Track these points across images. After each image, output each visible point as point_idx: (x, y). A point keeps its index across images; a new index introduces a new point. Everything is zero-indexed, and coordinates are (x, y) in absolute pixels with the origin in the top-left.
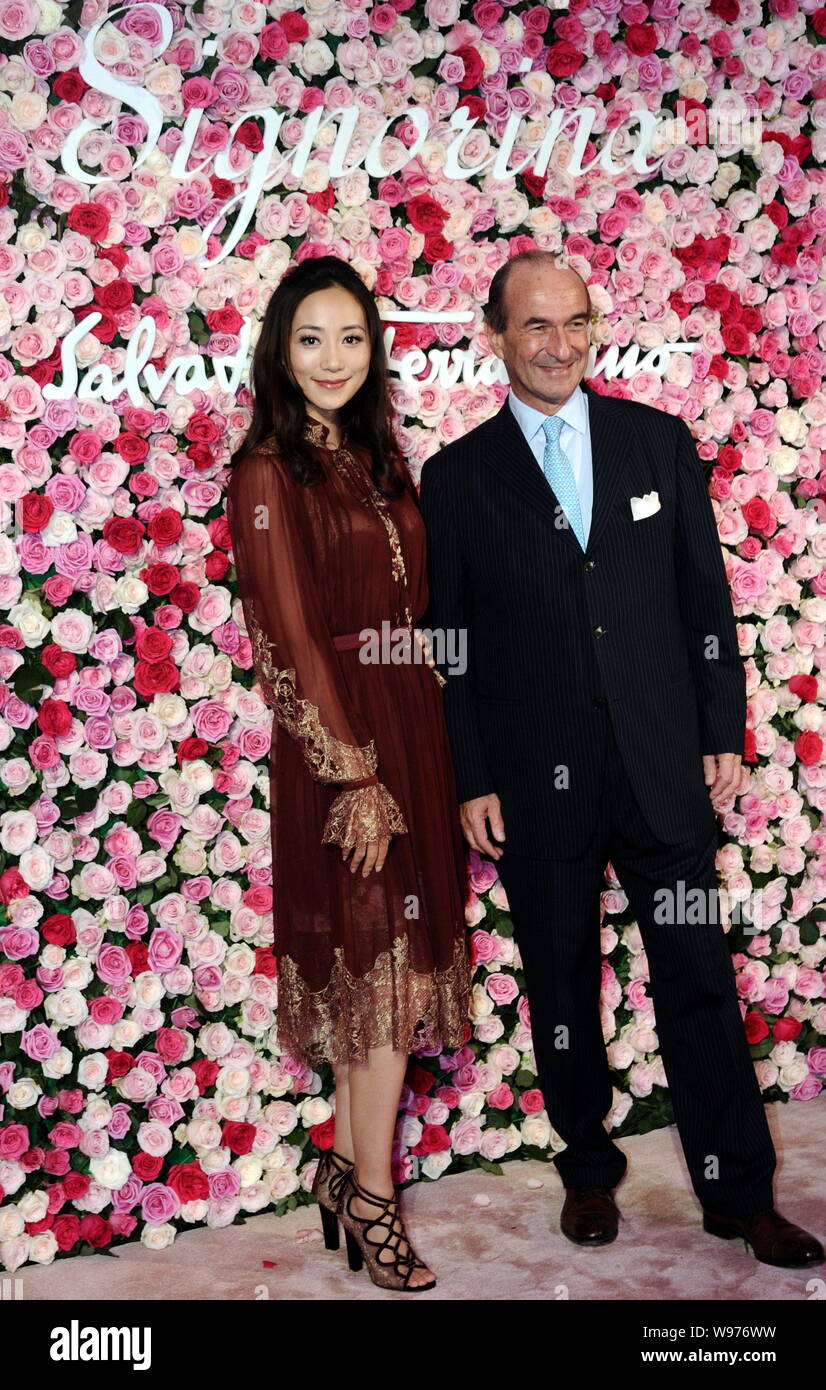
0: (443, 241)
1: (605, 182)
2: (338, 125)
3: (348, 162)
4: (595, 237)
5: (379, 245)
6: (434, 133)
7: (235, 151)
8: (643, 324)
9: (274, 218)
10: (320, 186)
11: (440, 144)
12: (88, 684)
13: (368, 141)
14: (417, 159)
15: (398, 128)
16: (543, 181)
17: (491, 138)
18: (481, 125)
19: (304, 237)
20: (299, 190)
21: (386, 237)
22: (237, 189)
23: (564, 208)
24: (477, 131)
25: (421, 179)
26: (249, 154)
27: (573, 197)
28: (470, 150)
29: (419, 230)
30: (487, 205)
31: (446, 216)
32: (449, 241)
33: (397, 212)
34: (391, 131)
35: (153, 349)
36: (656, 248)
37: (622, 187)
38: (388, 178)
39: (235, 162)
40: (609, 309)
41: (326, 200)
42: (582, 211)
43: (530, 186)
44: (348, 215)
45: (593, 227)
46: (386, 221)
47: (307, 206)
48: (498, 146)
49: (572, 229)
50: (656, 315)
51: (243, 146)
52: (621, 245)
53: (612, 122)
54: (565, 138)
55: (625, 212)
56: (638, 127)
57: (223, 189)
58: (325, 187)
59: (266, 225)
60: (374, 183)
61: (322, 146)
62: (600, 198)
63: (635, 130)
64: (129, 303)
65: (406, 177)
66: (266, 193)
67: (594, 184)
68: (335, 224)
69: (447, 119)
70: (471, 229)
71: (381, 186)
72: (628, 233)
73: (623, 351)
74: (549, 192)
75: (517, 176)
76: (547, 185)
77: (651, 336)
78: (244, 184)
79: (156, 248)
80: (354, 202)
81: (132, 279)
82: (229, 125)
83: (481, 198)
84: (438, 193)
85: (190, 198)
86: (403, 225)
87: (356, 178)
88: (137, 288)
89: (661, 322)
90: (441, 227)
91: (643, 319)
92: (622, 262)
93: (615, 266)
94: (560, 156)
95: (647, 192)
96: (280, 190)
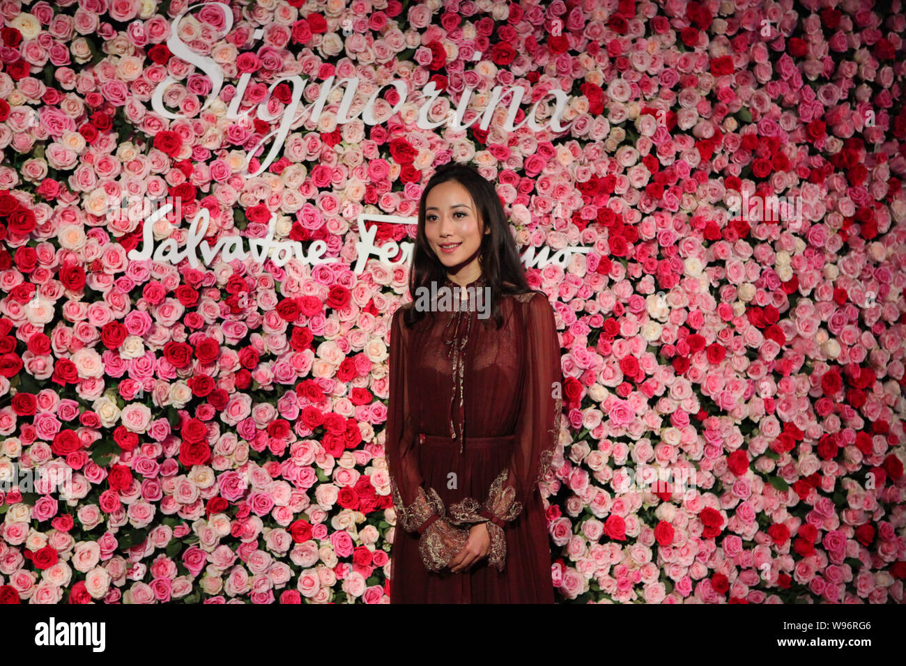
0: (413, 169)
1: (529, 136)
2: (345, 89)
3: (351, 114)
4: (522, 173)
5: (369, 169)
6: (412, 98)
7: (272, 103)
8: (553, 232)
9: (297, 148)
10: (330, 129)
11: (415, 106)
12: (145, 455)
13: (364, 101)
14: (398, 114)
15: (388, 94)
16: (486, 134)
17: (451, 103)
18: (443, 94)
19: (316, 162)
20: (315, 131)
21: (373, 165)
22: (273, 127)
23: (500, 152)
24: (441, 98)
25: (399, 128)
26: (282, 105)
27: (506, 145)
28: (436, 111)
29: (396, 161)
30: (445, 147)
31: (416, 153)
32: (418, 169)
33: (383, 149)
34: (381, 95)
35: (208, 231)
36: (564, 182)
37: (542, 140)
38: (377, 126)
39: (272, 110)
40: (528, 221)
41: (335, 137)
42: (512, 154)
43: (477, 136)
44: (348, 149)
45: (520, 165)
46: (375, 154)
47: (319, 141)
48: (455, 109)
49: (505, 166)
50: (561, 227)
51: (278, 100)
52: (539, 178)
53: (536, 96)
54: (503, 106)
55: (543, 158)
56: (554, 101)
57: (262, 127)
58: (334, 130)
59: (291, 152)
60: (368, 129)
61: (332, 103)
62: (526, 147)
63: (553, 102)
64: (192, 199)
65: (390, 126)
66: (293, 132)
67: (523, 137)
68: (339, 155)
69: (421, 89)
70: (434, 163)
71: (372, 130)
72: (545, 171)
73: (538, 250)
74: (490, 140)
75: (468, 129)
76: (489, 136)
77: (557, 241)
78: (278, 125)
79: (213, 164)
80: (354, 141)
81: (196, 183)
82: (269, 85)
83: (442, 143)
84: (410, 138)
85: (238, 131)
86: (387, 157)
87: (355, 125)
88: (198, 189)
89: (566, 232)
90: (412, 161)
91: (553, 229)
92: (539, 190)
93: (534, 192)
94: (498, 117)
95: (560, 145)
96: (301, 130)
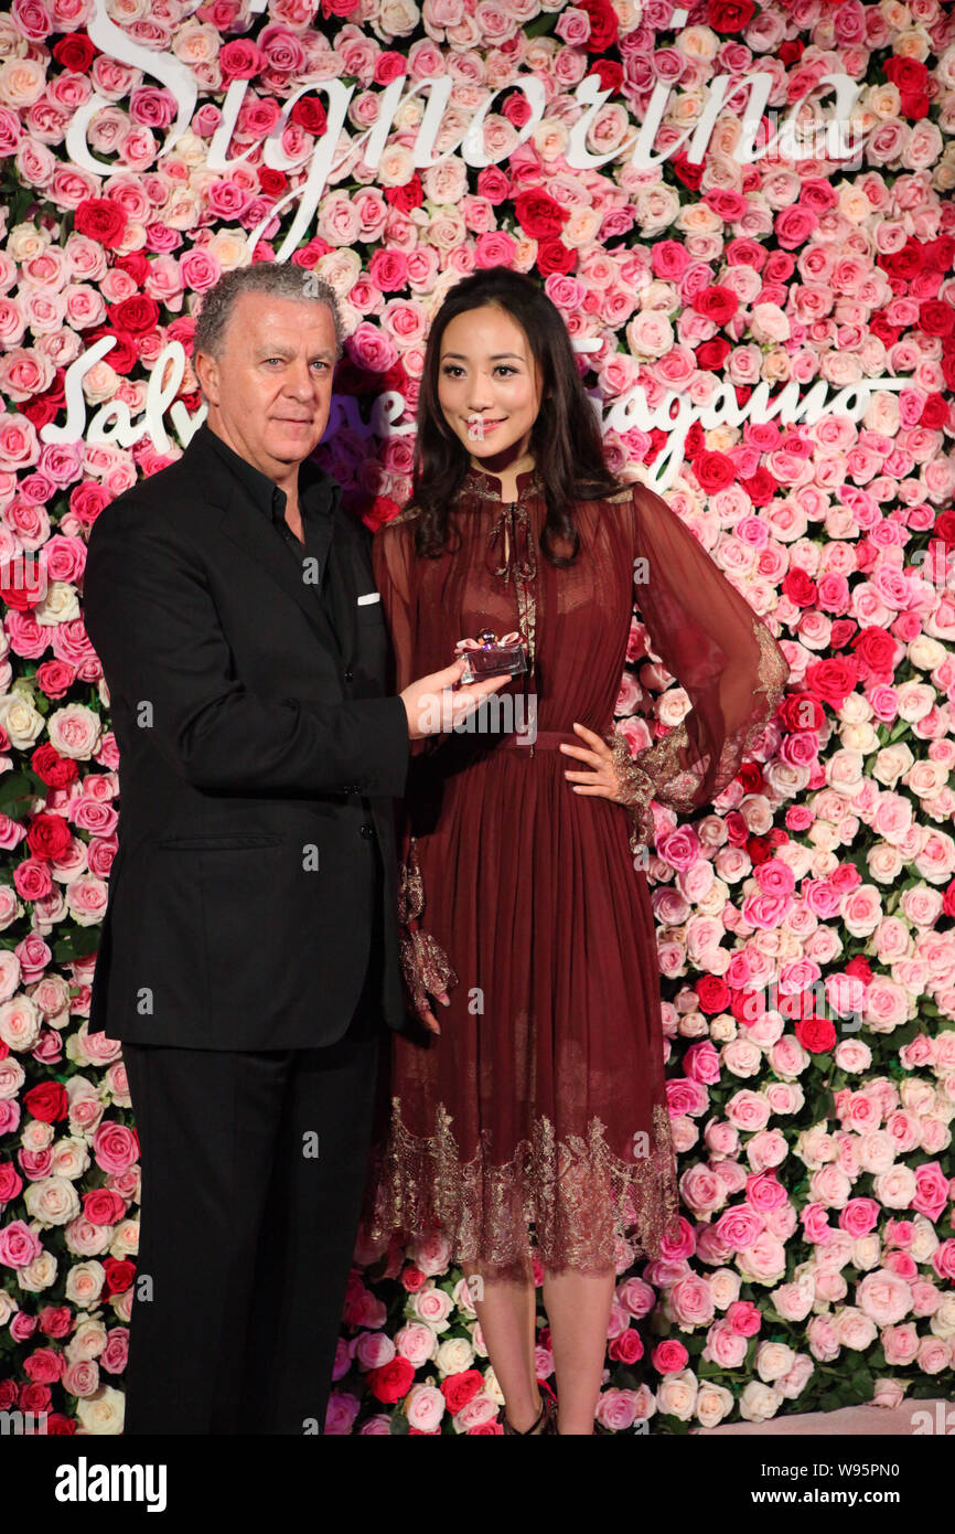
0: (562, 248)
1: (783, 170)
2: (426, 99)
3: (440, 147)
4: (771, 243)
5: (477, 254)
6: (555, 110)
7: (290, 134)
8: (833, 354)
9: (341, 220)
10: (402, 179)
11: (561, 124)
12: (92, 796)
13: (464, 120)
14: (530, 142)
15: (508, 104)
16: (700, 169)
17: (630, 114)
18: (615, 98)
19: (378, 243)
20: (375, 184)
21: (485, 244)
22: (295, 182)
23: (727, 204)
24: (611, 107)
25: (533, 170)
26: (309, 138)
27: (739, 190)
28: (602, 132)
29: (529, 234)
30: (622, 202)
31: (564, 216)
32: (570, 247)
33: (500, 212)
34: (496, 107)
35: (183, 383)
36: (853, 255)
37: (809, 177)
38: (490, 168)
39: (292, 148)
40: (784, 335)
41: (412, 194)
42: (752, 208)
43: (682, 176)
44: (437, 215)
45: (768, 229)
46: (488, 223)
47: (382, 204)
48: (639, 125)
49: (739, 231)
50: (849, 342)
51: (300, 129)
52: (806, 251)
53: (796, 91)
54: (731, 113)
55: (813, 210)
56: (833, 97)
57: (275, 183)
58: (408, 180)
59: (330, 228)
60: (473, 174)
61: (404, 128)
62: (778, 191)
63: (829, 99)
64: (151, 325)
65: (515, 166)
66: (333, 188)
67: (771, 172)
68: (419, 228)
69: (572, 91)
70: (602, 232)
71: (482, 177)
72: (819, 236)
73: (805, 390)
74: (707, 183)
75: (665, 164)
76: (705, 175)
77: (842, 370)
78: (303, 175)
79: (186, 256)
80: (447, 199)
81: (156, 294)
82: (282, 102)
83: (615, 194)
84: (554, 187)
85: (229, 193)
86: (511, 228)
87: (449, 169)
88: (161, 305)
89: (859, 352)
90: (559, 232)
91: (833, 348)
92: (805, 272)
93: (796, 278)
94: (722, 136)
95: (845, 183)
96: (348, 183)
